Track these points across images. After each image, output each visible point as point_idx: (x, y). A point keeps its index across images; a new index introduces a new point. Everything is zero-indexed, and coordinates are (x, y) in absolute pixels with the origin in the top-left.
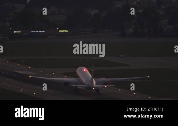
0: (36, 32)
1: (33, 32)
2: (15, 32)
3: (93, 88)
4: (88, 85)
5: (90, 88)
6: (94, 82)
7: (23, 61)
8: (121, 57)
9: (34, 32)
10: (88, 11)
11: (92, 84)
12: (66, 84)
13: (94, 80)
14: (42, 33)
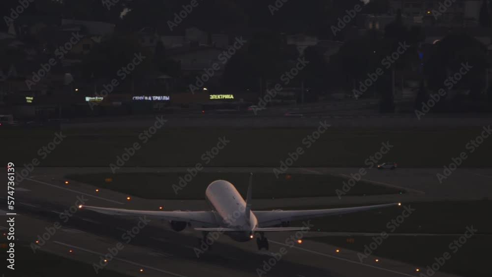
0: (146, 98)
1: (137, 98)
2: (88, 99)
3: (251, 234)
4: (238, 227)
5: (241, 235)
6: (254, 220)
7: (109, 180)
8: (381, 168)
9: (141, 98)
10: (290, 42)
11: (249, 224)
12: (179, 225)
13: (254, 214)
14: (162, 101)
